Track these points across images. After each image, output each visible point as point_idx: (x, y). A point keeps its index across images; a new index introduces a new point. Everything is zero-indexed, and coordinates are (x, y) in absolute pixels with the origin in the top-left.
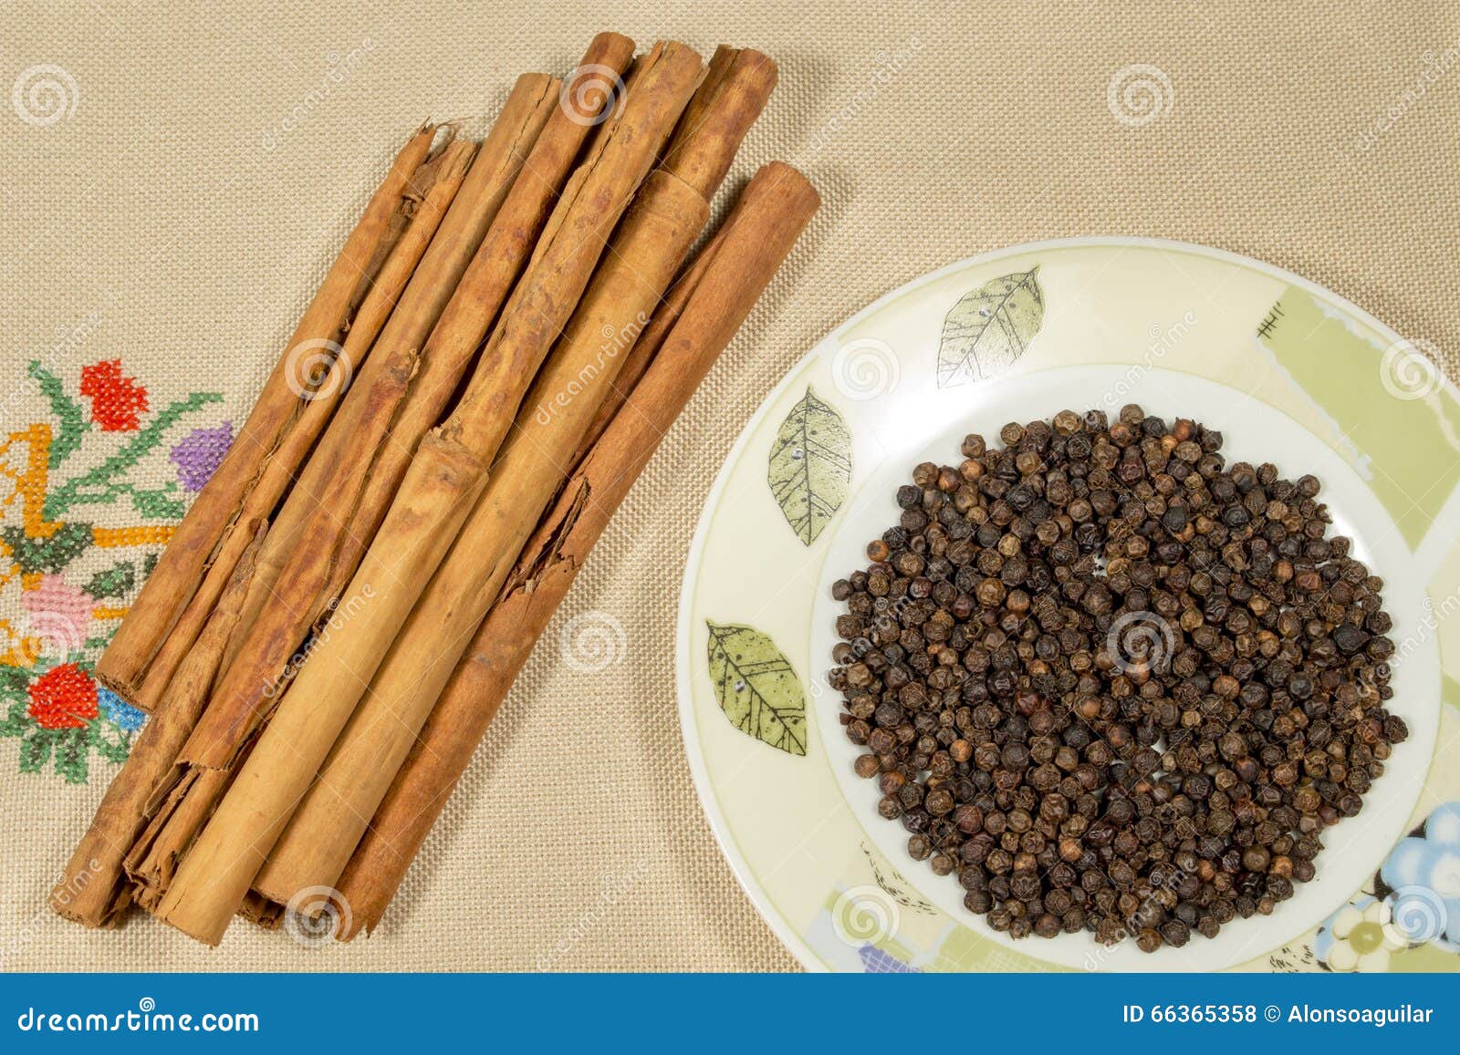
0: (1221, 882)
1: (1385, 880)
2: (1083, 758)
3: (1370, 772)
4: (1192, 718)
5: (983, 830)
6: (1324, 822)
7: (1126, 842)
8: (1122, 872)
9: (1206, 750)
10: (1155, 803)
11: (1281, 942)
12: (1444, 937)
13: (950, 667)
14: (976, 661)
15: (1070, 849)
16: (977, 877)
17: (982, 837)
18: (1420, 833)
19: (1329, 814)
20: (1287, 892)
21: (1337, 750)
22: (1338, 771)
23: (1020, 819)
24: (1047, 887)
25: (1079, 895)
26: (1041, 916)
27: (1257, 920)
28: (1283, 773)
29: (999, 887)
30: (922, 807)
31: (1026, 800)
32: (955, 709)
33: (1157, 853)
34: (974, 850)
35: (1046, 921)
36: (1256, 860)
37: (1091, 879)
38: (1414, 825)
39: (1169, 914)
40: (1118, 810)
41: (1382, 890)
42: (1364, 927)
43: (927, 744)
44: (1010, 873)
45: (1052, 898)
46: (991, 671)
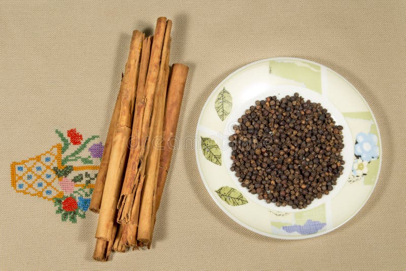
0: (331, 174)
1: (357, 155)
2: (294, 170)
3: (341, 138)
4: (307, 150)
5: (286, 194)
6: (339, 152)
7: (311, 178)
8: (314, 184)
9: (313, 153)
10: (311, 168)
11: (348, 177)
12: (373, 158)
13: (261, 170)
14: (265, 165)
15: (304, 186)
16: (291, 203)
17: (287, 195)
18: (357, 143)
19: (340, 150)
20: (343, 168)
21: (333, 138)
22: (336, 142)
23: (291, 187)
24: (304, 196)
25: (310, 193)
26: (306, 201)
27: (341, 176)
28: (328, 148)
29: (296, 202)
30: (274, 197)
31: (290, 183)
32: (267, 176)
33: (318, 177)
34: (288, 198)
35: (308, 202)
36: (334, 166)
37: (310, 189)
38: (355, 142)
39: (327, 186)
40: (307, 174)
41: (358, 157)
42: (359, 165)
43: (267, 186)
44: (296, 198)
45: (306, 197)
46: (269, 166)
